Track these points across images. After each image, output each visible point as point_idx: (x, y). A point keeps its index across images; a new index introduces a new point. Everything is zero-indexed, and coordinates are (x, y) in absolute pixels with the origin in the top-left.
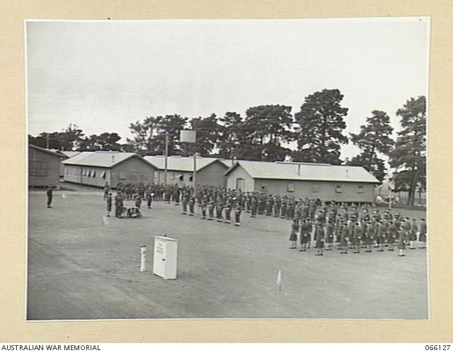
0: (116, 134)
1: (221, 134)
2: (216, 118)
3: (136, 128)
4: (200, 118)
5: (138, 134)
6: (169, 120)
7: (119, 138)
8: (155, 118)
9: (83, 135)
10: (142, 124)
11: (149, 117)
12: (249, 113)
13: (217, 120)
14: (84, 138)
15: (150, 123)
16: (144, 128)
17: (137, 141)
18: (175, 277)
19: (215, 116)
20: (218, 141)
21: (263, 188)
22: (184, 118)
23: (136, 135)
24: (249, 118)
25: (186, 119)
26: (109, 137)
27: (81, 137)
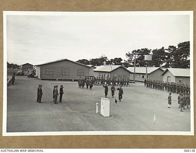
0: (120, 58)
1: (167, 57)
2: (164, 49)
3: (128, 55)
4: (157, 49)
5: (129, 58)
6: (143, 51)
7: (122, 60)
8: (137, 50)
9: (107, 59)
10: (131, 53)
11: (134, 50)
12: (179, 45)
13: (165, 50)
14: (107, 60)
15: (134, 53)
16: (132, 55)
17: (129, 61)
18: (109, 116)
19: (164, 48)
20: (165, 60)
21: (180, 81)
22: (149, 50)
23: (128, 58)
24: (179, 48)
25: (151, 50)
26: (118, 60)
27: (106, 60)
